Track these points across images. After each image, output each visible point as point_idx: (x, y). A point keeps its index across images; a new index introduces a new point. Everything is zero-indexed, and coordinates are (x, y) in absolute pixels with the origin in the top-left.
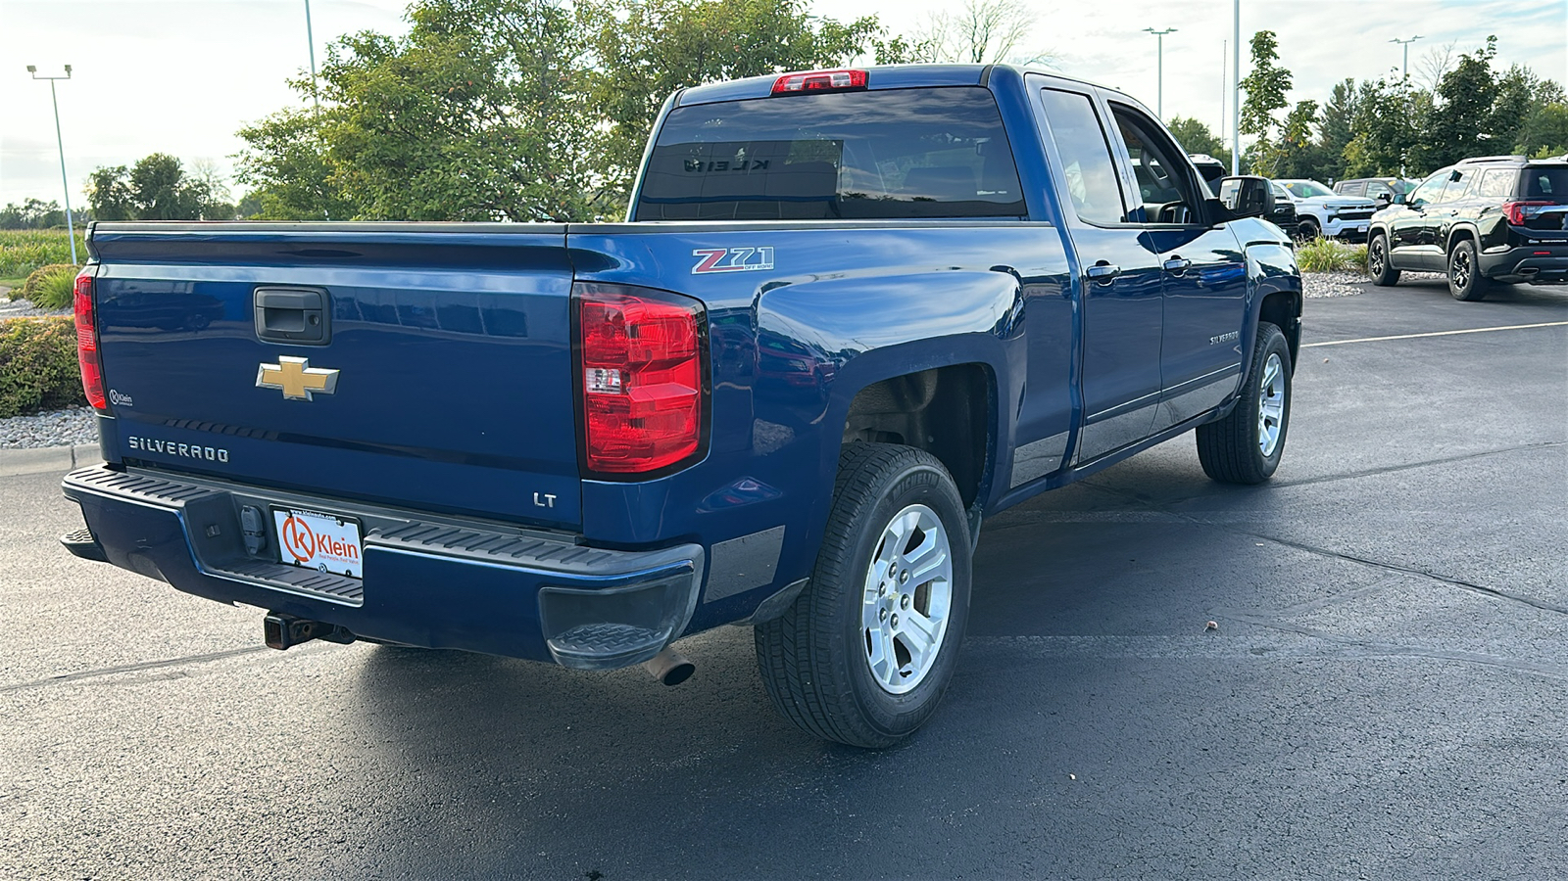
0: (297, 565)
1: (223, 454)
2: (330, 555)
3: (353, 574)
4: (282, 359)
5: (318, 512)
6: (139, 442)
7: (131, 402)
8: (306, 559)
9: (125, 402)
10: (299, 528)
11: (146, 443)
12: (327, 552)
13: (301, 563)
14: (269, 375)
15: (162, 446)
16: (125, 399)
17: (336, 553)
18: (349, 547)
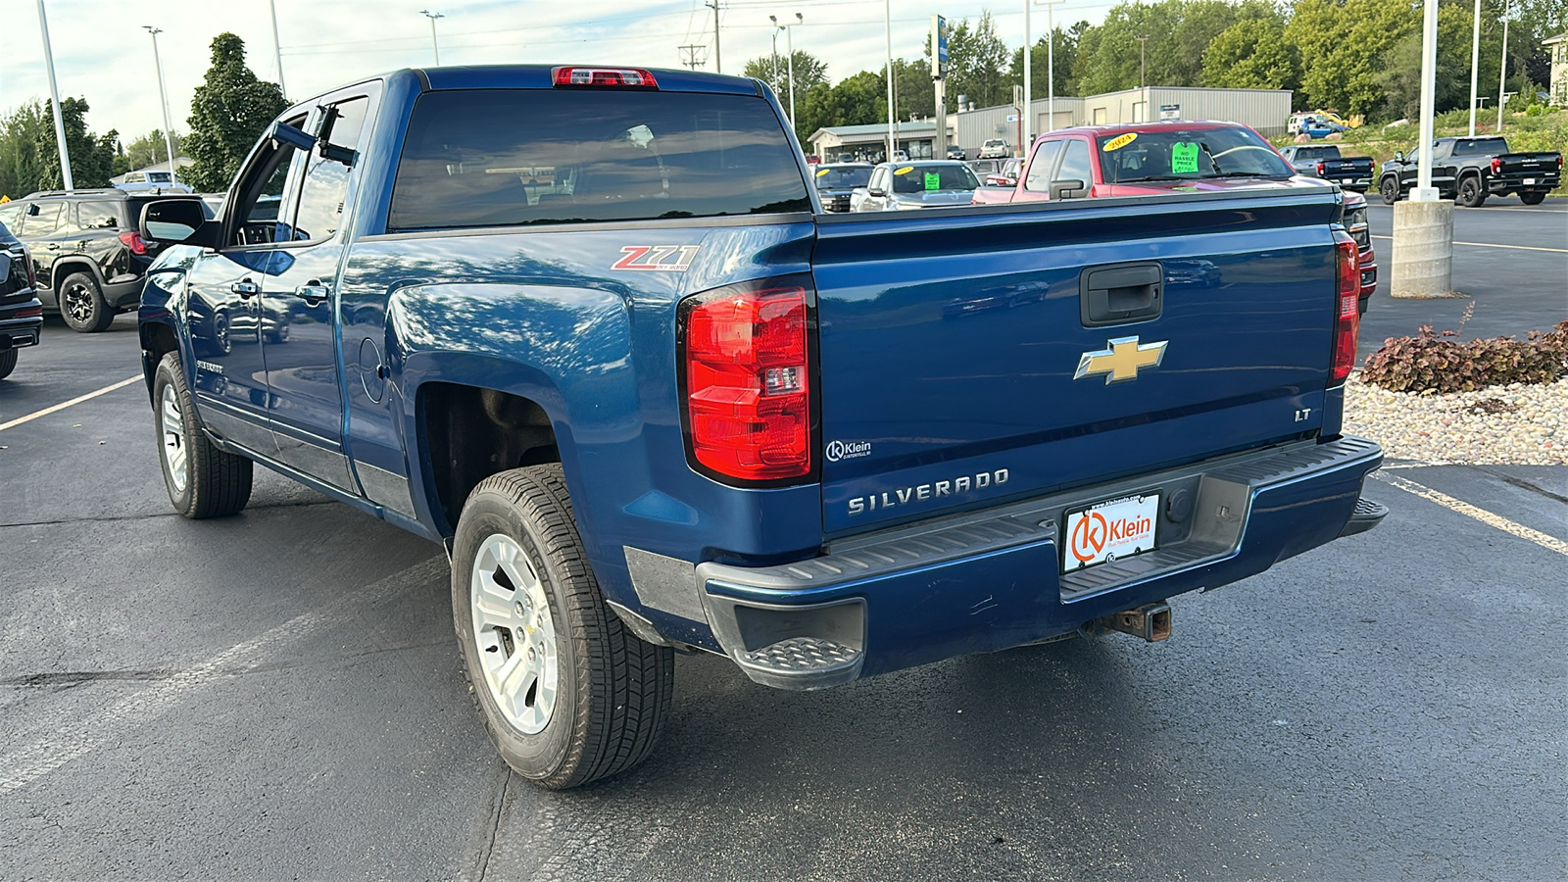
0: (1082, 567)
1: (1002, 474)
2: (1121, 540)
3: (1142, 549)
4: (1110, 342)
5: (1119, 497)
6: (867, 502)
7: (868, 450)
8: (1093, 556)
9: (856, 452)
10: (1094, 523)
11: (879, 500)
12: (1119, 538)
13: (1087, 563)
14: (1092, 363)
15: (908, 495)
16: (856, 448)
17: (1128, 535)
18: (1143, 522)
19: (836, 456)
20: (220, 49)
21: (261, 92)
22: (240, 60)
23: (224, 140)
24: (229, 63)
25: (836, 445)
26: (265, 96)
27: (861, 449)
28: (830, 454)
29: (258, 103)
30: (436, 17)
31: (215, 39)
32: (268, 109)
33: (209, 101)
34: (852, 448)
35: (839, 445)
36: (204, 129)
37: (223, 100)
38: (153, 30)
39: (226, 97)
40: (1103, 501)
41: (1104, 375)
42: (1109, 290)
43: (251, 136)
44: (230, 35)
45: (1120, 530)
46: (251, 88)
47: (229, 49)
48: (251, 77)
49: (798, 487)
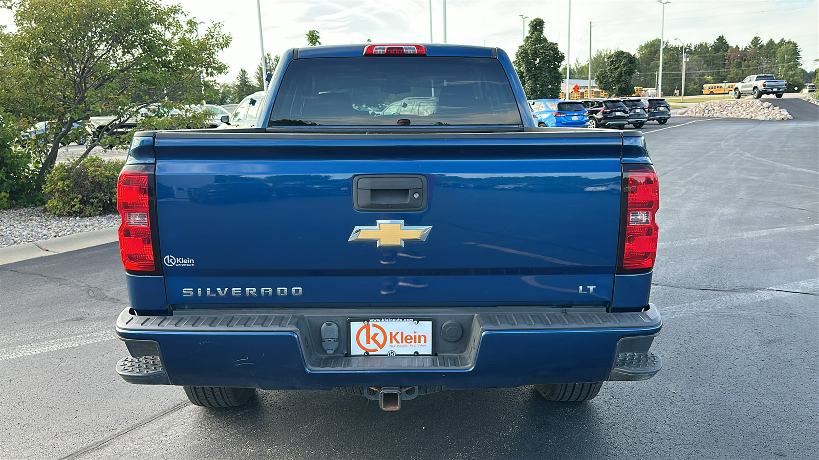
0: (367, 355)
1: (297, 290)
2: (401, 344)
3: (420, 353)
4: (378, 222)
5: (396, 318)
6: (196, 292)
7: (192, 263)
8: (376, 350)
9: (184, 263)
10: (373, 330)
11: (204, 292)
12: (398, 342)
13: (370, 353)
14: (363, 233)
15: (225, 291)
16: (185, 261)
17: (407, 342)
18: (420, 337)
19: (170, 264)
20: (533, 26)
21: (548, 47)
22: (541, 32)
23: (526, 72)
24: (535, 33)
25: (170, 258)
26: (549, 49)
27: (187, 262)
28: (167, 262)
29: (545, 53)
30: (666, 3)
31: (531, 21)
32: (549, 56)
33: (521, 53)
34: (181, 260)
35: (172, 258)
36: (519, 66)
37: (529, 51)
38: (524, 17)
39: (530, 50)
40: (380, 318)
41: (375, 242)
42: (371, 190)
43: (540, 70)
44: (538, 19)
45: (399, 337)
46: (543, 46)
47: (538, 25)
48: (545, 40)
49: (150, 277)
